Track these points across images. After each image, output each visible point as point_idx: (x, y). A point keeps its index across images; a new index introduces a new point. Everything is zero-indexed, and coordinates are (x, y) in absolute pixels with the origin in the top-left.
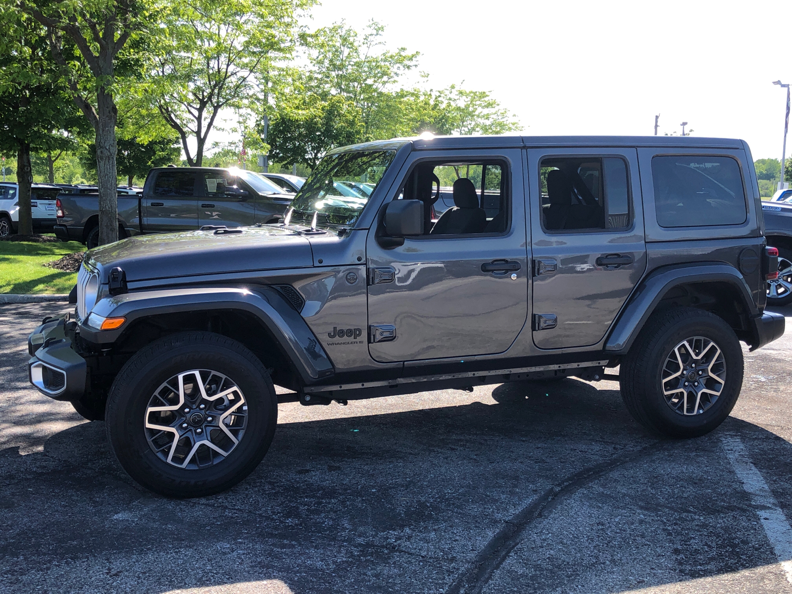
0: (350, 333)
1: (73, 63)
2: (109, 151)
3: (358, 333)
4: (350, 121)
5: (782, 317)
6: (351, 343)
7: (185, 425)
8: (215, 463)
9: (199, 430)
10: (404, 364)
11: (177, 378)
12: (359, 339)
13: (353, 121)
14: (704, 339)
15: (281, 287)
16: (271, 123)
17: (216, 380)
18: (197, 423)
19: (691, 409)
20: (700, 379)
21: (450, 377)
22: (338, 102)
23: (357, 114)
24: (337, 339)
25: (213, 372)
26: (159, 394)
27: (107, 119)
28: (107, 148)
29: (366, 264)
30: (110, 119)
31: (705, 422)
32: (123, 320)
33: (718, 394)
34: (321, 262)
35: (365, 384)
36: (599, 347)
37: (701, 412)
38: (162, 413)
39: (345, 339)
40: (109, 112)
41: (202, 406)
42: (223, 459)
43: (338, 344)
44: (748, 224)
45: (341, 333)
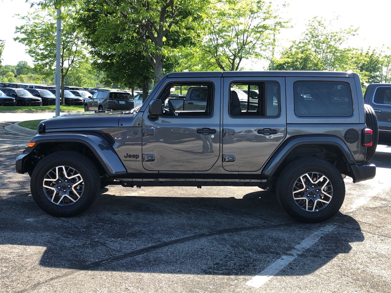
0: (134, 156)
1: (149, 40)
2: (159, 79)
3: (137, 156)
4: (315, 63)
5: (375, 167)
6: (134, 161)
7: (59, 188)
8: (70, 205)
9: (65, 190)
10: (159, 172)
11: (56, 168)
12: (138, 159)
13: (317, 63)
14: (319, 174)
15: (105, 135)
16: (275, 65)
17: (71, 171)
18: (65, 188)
19: (311, 209)
20: (317, 194)
21: (184, 180)
22: (309, 54)
23: (319, 60)
24: (128, 159)
25: (70, 167)
26: (49, 174)
27: (159, 65)
28: (158, 78)
29: (142, 127)
30: (160, 65)
31: (319, 216)
32: (34, 143)
33: (328, 203)
34: (122, 125)
35: (143, 179)
36: (259, 172)
37: (317, 210)
38: (53, 182)
39: (132, 159)
40: (159, 62)
41: (66, 181)
42: (73, 203)
43: (129, 161)
44: (353, 117)
45: (130, 156)
